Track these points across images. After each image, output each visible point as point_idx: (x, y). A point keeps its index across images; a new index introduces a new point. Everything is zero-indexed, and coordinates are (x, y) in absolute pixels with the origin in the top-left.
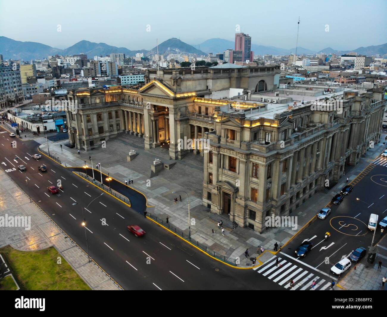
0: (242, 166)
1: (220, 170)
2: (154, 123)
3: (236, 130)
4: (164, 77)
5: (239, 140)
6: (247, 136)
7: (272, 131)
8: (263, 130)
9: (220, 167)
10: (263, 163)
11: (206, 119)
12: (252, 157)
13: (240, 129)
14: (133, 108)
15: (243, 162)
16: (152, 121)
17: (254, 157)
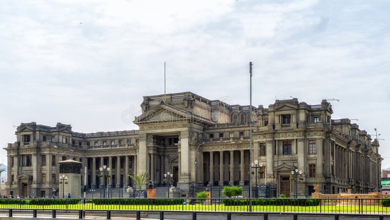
0: (301, 145)
1: (276, 157)
2: (152, 156)
3: (291, 113)
4: (172, 101)
5: (295, 121)
6: (302, 116)
7: (321, 115)
8: (312, 115)
9: (275, 154)
10: (319, 137)
11: (225, 141)
12: (309, 134)
13: (295, 111)
14: (110, 151)
15: (301, 140)
16: (150, 155)
17: (311, 134)
